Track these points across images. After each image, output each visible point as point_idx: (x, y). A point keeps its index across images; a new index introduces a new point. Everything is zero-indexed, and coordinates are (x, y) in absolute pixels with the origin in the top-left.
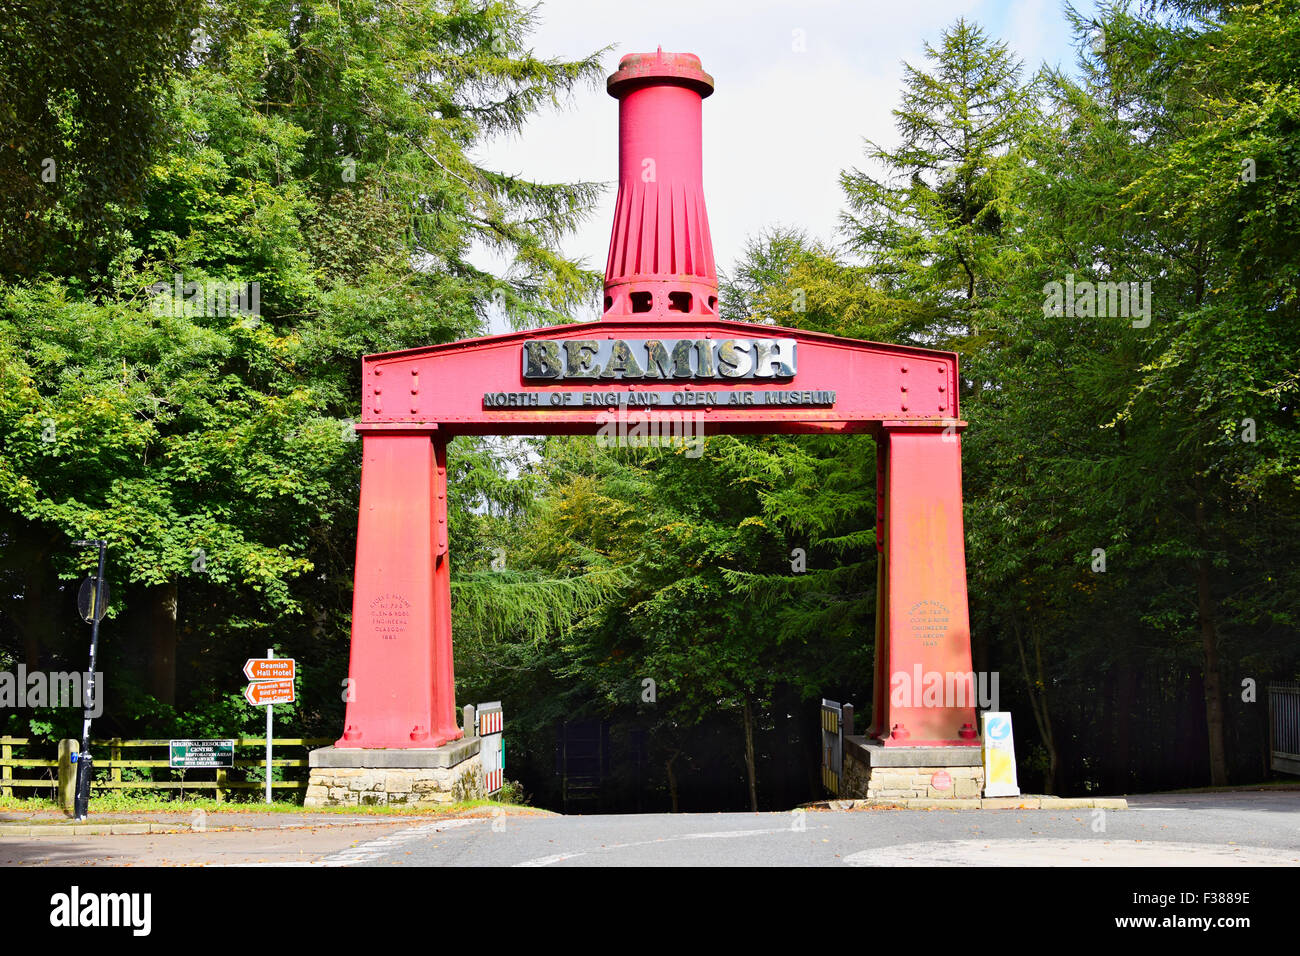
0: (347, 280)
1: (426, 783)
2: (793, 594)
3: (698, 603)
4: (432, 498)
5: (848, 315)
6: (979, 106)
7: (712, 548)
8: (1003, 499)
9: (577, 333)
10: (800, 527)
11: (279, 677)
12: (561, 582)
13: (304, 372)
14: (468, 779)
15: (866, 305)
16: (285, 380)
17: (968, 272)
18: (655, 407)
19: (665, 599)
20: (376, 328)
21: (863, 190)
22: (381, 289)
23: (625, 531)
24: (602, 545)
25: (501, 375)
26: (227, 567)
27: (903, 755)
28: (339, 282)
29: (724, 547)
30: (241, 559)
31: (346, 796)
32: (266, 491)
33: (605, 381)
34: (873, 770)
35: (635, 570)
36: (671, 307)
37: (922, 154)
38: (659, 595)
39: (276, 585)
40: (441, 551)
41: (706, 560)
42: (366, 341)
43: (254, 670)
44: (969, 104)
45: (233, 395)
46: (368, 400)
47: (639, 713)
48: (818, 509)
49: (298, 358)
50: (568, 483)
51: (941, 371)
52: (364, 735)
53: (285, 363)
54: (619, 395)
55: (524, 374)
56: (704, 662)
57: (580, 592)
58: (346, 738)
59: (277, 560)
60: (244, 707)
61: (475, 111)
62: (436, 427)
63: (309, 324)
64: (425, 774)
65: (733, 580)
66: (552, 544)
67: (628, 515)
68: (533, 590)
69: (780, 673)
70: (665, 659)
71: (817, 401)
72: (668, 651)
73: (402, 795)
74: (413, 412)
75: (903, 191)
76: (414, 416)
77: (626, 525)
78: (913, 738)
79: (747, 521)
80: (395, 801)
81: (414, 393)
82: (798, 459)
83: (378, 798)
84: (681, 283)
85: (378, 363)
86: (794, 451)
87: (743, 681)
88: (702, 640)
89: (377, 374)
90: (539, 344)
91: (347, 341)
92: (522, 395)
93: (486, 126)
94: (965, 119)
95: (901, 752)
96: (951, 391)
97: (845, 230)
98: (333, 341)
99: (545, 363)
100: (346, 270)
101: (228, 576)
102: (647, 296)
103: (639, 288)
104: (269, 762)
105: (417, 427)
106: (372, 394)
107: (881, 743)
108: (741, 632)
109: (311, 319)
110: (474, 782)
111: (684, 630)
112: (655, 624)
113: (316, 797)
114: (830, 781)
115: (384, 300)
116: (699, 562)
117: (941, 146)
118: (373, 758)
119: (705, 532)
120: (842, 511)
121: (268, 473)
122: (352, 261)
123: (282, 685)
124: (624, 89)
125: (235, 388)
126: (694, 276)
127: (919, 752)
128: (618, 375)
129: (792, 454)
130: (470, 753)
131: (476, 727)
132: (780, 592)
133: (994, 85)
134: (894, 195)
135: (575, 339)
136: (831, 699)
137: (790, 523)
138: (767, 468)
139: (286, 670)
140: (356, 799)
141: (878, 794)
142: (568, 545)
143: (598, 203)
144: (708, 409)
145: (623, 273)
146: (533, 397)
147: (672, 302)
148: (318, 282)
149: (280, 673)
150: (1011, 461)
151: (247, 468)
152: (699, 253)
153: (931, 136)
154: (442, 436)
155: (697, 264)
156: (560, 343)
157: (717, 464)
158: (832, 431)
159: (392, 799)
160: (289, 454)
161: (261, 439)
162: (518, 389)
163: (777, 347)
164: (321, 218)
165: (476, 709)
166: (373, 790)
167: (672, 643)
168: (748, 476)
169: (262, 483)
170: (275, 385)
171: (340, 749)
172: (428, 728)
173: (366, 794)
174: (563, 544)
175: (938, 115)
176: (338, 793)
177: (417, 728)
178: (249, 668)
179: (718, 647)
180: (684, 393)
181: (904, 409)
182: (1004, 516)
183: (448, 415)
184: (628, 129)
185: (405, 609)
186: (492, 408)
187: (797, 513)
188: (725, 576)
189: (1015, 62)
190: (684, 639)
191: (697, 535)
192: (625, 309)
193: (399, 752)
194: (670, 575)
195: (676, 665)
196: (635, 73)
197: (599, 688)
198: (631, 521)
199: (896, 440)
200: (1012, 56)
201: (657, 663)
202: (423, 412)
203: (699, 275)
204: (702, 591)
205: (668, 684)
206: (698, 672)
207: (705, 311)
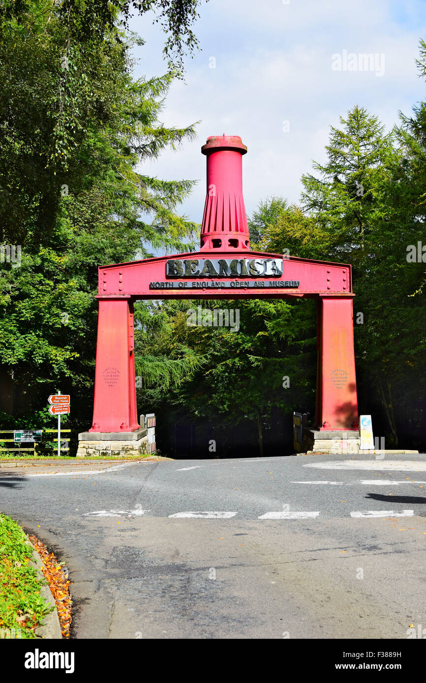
0: (86, 231)
1: (128, 446)
2: (281, 367)
3: (237, 370)
4: (128, 327)
5: (305, 241)
6: (365, 145)
7: (244, 345)
8: (373, 325)
9: (189, 257)
10: (284, 337)
11: (63, 403)
12: (175, 361)
13: (69, 272)
14: (143, 445)
15: (313, 237)
16: (61, 275)
17: (359, 222)
18: (223, 288)
19: (222, 368)
20: (100, 252)
21: (312, 183)
22: (102, 235)
23: (203, 339)
24: (191, 344)
25: (158, 274)
26: (42, 356)
27: (327, 434)
28: (83, 232)
29: (250, 345)
30: (48, 353)
31: (94, 452)
32: (59, 324)
33: (202, 277)
34: (315, 441)
35: (209, 356)
36: (229, 245)
37: (340, 167)
38: (219, 366)
39: (62, 364)
40: (132, 349)
41: (241, 351)
42: (96, 258)
43: (52, 400)
44: (361, 144)
45: (40, 283)
46: (101, 286)
47: (210, 420)
48: (291, 328)
49: (67, 266)
50: (175, 316)
51: (344, 272)
52: (101, 427)
53: (60, 267)
54: (207, 283)
55: (167, 273)
56: (240, 397)
57: (184, 366)
58: (93, 428)
59: (64, 353)
60: (45, 416)
61: (136, 149)
62: (130, 297)
63: (71, 251)
64: (127, 443)
65: (253, 360)
66: (168, 344)
68: (163, 365)
69: (274, 402)
70: (222, 396)
71: (291, 285)
72: (223, 392)
73: (118, 452)
74: (120, 290)
75: (329, 185)
76: (120, 292)
77: (203, 336)
78: (332, 427)
79: (260, 333)
80: (115, 454)
81: (120, 282)
82: (283, 306)
83: (108, 453)
84: (233, 235)
85: (105, 269)
86: (281, 302)
87: (258, 406)
88: (239, 387)
89: (104, 274)
90: (174, 261)
91: (88, 258)
92: (167, 283)
93: (141, 155)
94: (358, 151)
95: (327, 433)
96: (348, 280)
97: (304, 201)
98: (83, 258)
99: (176, 270)
100: (85, 226)
101: (43, 360)
102: (220, 241)
103: (216, 237)
104: (59, 439)
105: (122, 297)
106: (102, 283)
107: (319, 430)
108: (256, 384)
109: (72, 248)
110: (146, 447)
111: (230, 383)
112: (217, 380)
113: (81, 453)
114: (297, 446)
115: (104, 240)
116: (238, 352)
117: (347, 164)
118: (105, 436)
119: (240, 338)
120: (302, 329)
121: (59, 316)
122: (88, 223)
123: (64, 406)
124: (209, 151)
125: (41, 279)
126: (239, 232)
127: (335, 433)
128: (207, 275)
129: (280, 304)
130: (144, 435)
131: (145, 424)
132: (275, 365)
133: (372, 136)
134: (326, 186)
135: (188, 259)
136: (297, 412)
137: (279, 335)
138: (268, 310)
139: (66, 400)
140: (98, 453)
141: (317, 448)
142: (175, 344)
143: (192, 189)
144: (245, 289)
145: (209, 231)
146: (171, 284)
147: (230, 243)
148: (75, 232)
149: (64, 401)
150: (376, 308)
151: (50, 314)
152: (241, 222)
153: (343, 160)
154: (132, 300)
155: (240, 227)
156: (182, 261)
157: (246, 307)
158: (298, 297)
159: (113, 453)
160: (68, 308)
161: (55, 302)
162: (165, 281)
163: (275, 262)
164: (74, 203)
165: (145, 416)
166: (105, 450)
167: (225, 388)
168: (260, 313)
169: (57, 321)
170: (56, 277)
171: (91, 433)
172: (128, 424)
173: (102, 451)
174: (173, 344)
175: (346, 150)
176: (91, 451)
177: (123, 424)
178: (50, 399)
179: (246, 390)
180: (235, 282)
181: (328, 289)
182: (373, 333)
183: (134, 291)
185: (117, 374)
186: (154, 289)
187: (282, 330)
188: (250, 359)
189: (381, 125)
190: (231, 387)
191: (237, 339)
192: (210, 246)
193: (116, 434)
194: (224, 357)
195: (226, 399)
196: (213, 145)
197: (191, 409)
198: (206, 335)
199: (325, 302)
200: (380, 123)
201: (218, 398)
202: (124, 290)
203: (242, 232)
204: (239, 364)
205: (224, 408)
206: (237, 402)
207: (244, 247)
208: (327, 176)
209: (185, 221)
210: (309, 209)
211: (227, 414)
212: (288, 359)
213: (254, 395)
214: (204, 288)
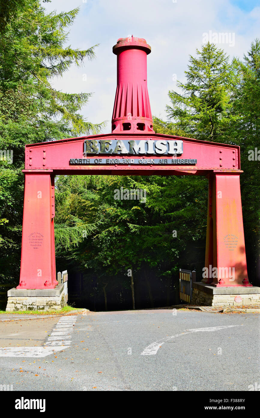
0: (12, 121)
1: (51, 302)
2: (152, 232)
3: (117, 235)
4: (50, 197)
6: (214, 70)
7: (122, 217)
9: (104, 137)
10: (157, 210)
12: (74, 228)
17: (212, 125)
18: (132, 165)
19: (105, 233)
20: (24, 136)
21: (176, 98)
23: (90, 211)
24: (80, 216)
25: (76, 152)
28: (10, 121)
29: (126, 216)
31: (22, 307)
33: (114, 155)
34: (214, 296)
38: (103, 232)
40: (53, 217)
41: (120, 221)
42: (21, 141)
44: (211, 70)
46: (27, 162)
47: (95, 271)
48: (163, 204)
51: (233, 153)
52: (27, 284)
54: (119, 160)
55: (85, 152)
56: (118, 254)
58: (20, 285)
62: (52, 171)
64: (50, 299)
65: (132, 228)
67: (91, 206)
68: (65, 231)
70: (105, 254)
71: (190, 163)
72: (106, 251)
73: (43, 307)
74: (44, 166)
75: (188, 98)
77: (91, 209)
78: (226, 284)
79: (134, 208)
80: (40, 309)
81: (44, 159)
82: (155, 187)
83: (33, 308)
84: (141, 120)
85: (31, 147)
87: (132, 261)
88: (118, 247)
89: (30, 151)
90: (90, 141)
91: (14, 142)
92: (84, 160)
94: (209, 75)
95: (224, 289)
96: (237, 159)
97: (168, 111)
98: (10, 141)
99: (92, 148)
100: (12, 117)
102: (129, 124)
103: (126, 122)
105: (46, 171)
106: (28, 159)
107: (216, 286)
108: (131, 245)
111: (112, 244)
112: (101, 242)
113: (10, 308)
114: (185, 298)
116: (118, 221)
117: (202, 83)
118: (32, 293)
119: (119, 211)
120: (171, 204)
122: (14, 114)
124: (119, 50)
126: (145, 118)
127: (230, 289)
128: (119, 153)
131: (62, 280)
133: (219, 64)
134: (186, 99)
135: (102, 139)
136: (183, 269)
140: (25, 308)
141: (216, 304)
142: (69, 216)
144: (151, 165)
145: (120, 116)
146: (88, 160)
147: (138, 127)
148: (3, 121)
152: (147, 109)
153: (198, 80)
154: (53, 174)
155: (146, 113)
156: (97, 141)
159: (39, 308)
162: (83, 158)
163: (176, 143)
164: (3, 98)
165: (62, 273)
166: (32, 305)
167: (108, 248)
171: (19, 289)
172: (51, 281)
173: (29, 306)
175: (201, 73)
176: (19, 306)
177: (47, 282)
179: (123, 250)
180: (142, 159)
181: (221, 166)
183: (56, 166)
184: (121, 64)
185: (41, 238)
186: (73, 164)
187: (156, 205)
188: (129, 226)
189: (226, 56)
190: (112, 247)
191: (117, 212)
192: (121, 129)
193: (41, 291)
194: (107, 226)
195: (109, 256)
196: (123, 44)
197: (81, 263)
198: (93, 208)
199: (218, 177)
200: (225, 54)
201: (103, 255)
202: (48, 166)
203: (147, 117)
204: (118, 231)
205: (107, 262)
206: (117, 258)
207: (150, 130)
208: (187, 92)
209: (84, 122)
210: (172, 117)
211: (109, 266)
212: (158, 226)
213: (129, 253)
214: (116, 164)
